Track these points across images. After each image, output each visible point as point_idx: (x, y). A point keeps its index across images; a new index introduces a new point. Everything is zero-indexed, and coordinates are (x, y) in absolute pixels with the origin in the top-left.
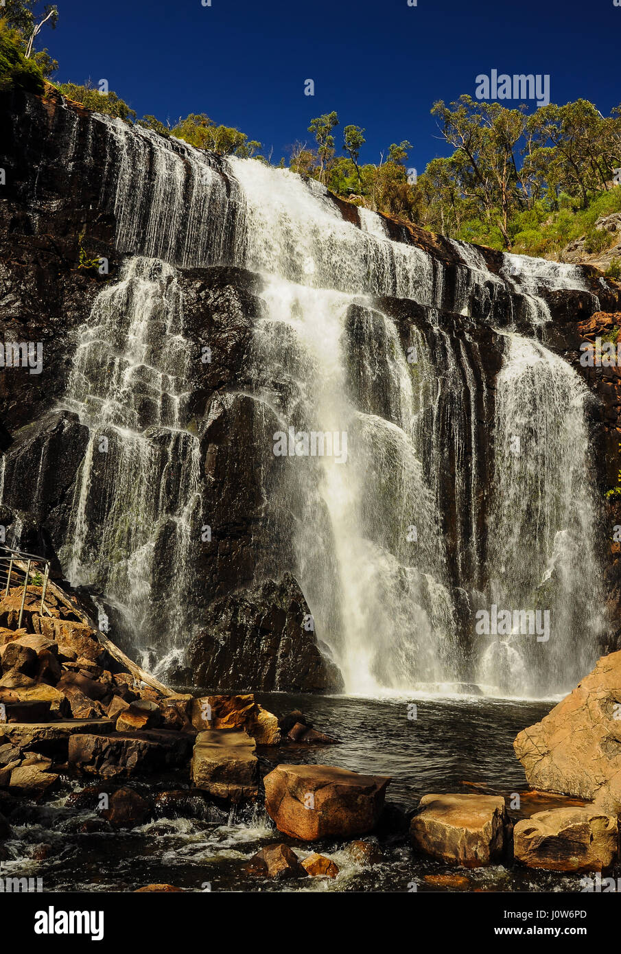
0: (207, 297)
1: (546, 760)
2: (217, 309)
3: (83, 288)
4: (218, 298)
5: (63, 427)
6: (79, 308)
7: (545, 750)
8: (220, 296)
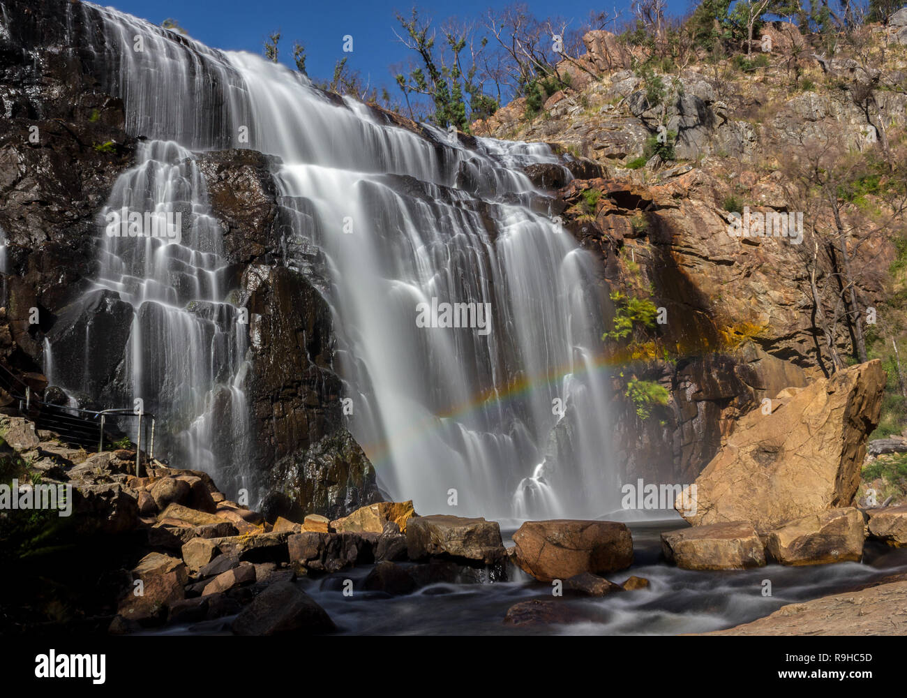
0: (227, 177)
1: (712, 513)
2: (238, 188)
3: (101, 172)
4: (237, 178)
5: (105, 305)
6: (99, 191)
7: (708, 505)
8: (239, 176)
